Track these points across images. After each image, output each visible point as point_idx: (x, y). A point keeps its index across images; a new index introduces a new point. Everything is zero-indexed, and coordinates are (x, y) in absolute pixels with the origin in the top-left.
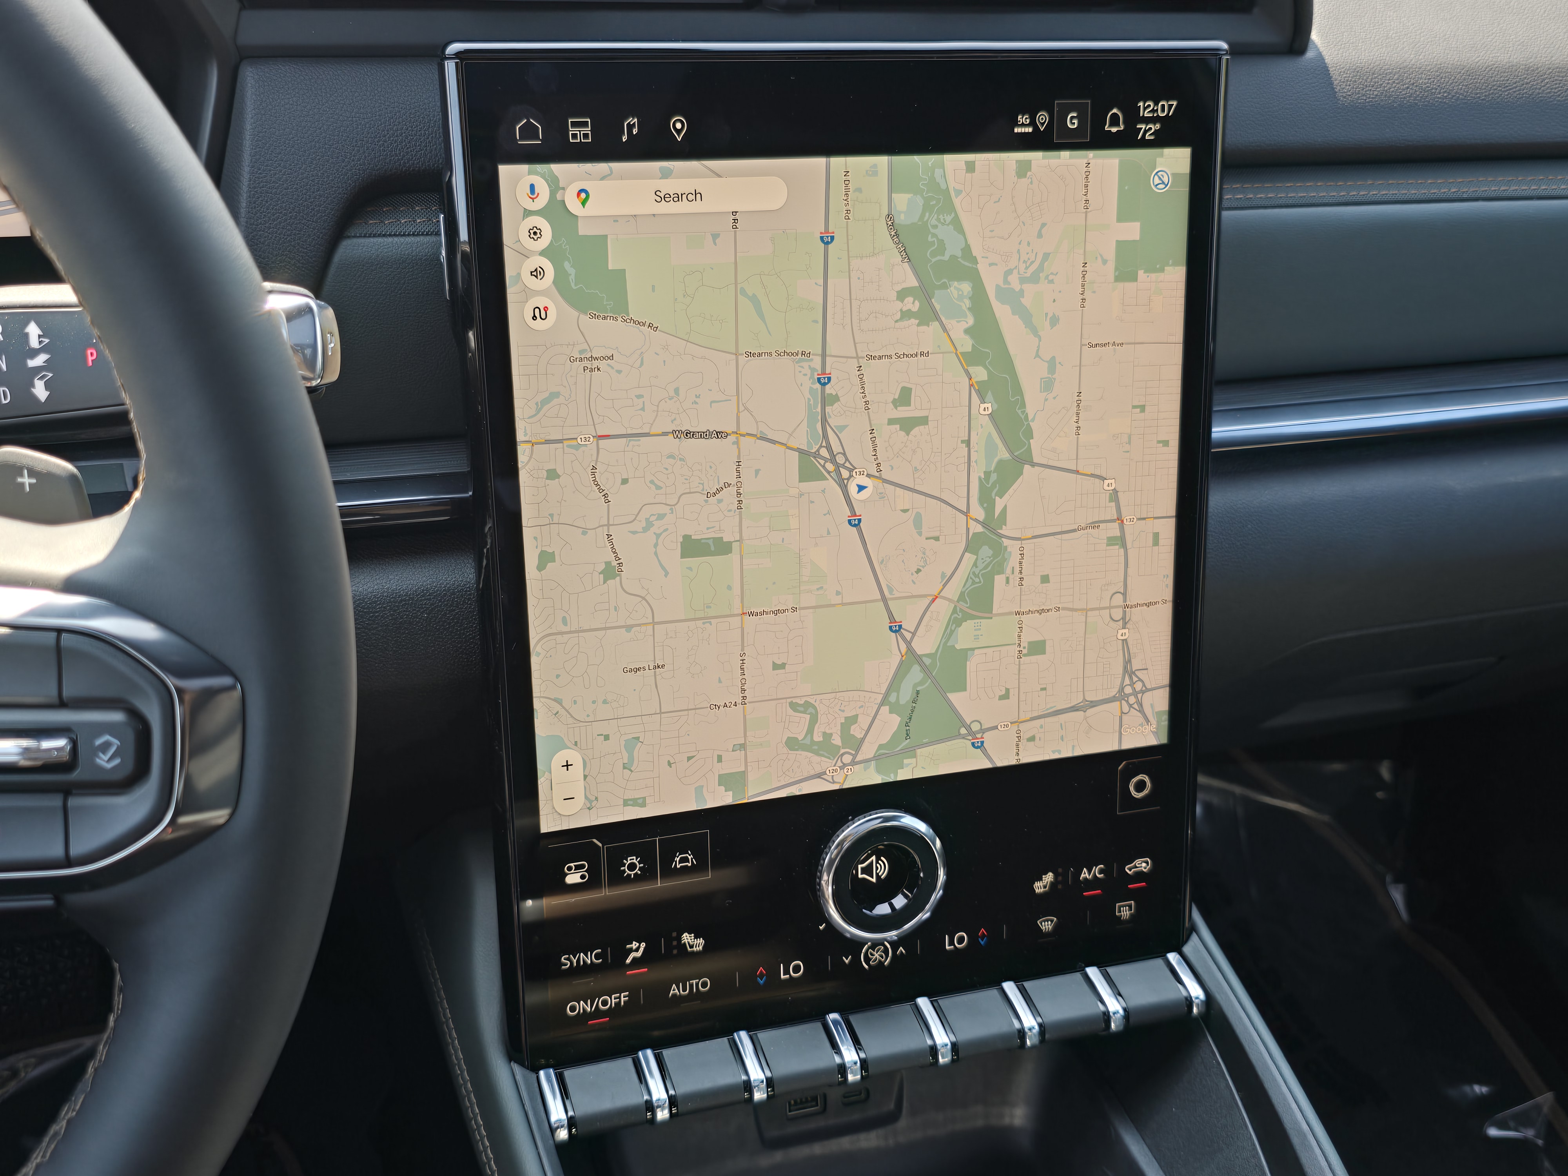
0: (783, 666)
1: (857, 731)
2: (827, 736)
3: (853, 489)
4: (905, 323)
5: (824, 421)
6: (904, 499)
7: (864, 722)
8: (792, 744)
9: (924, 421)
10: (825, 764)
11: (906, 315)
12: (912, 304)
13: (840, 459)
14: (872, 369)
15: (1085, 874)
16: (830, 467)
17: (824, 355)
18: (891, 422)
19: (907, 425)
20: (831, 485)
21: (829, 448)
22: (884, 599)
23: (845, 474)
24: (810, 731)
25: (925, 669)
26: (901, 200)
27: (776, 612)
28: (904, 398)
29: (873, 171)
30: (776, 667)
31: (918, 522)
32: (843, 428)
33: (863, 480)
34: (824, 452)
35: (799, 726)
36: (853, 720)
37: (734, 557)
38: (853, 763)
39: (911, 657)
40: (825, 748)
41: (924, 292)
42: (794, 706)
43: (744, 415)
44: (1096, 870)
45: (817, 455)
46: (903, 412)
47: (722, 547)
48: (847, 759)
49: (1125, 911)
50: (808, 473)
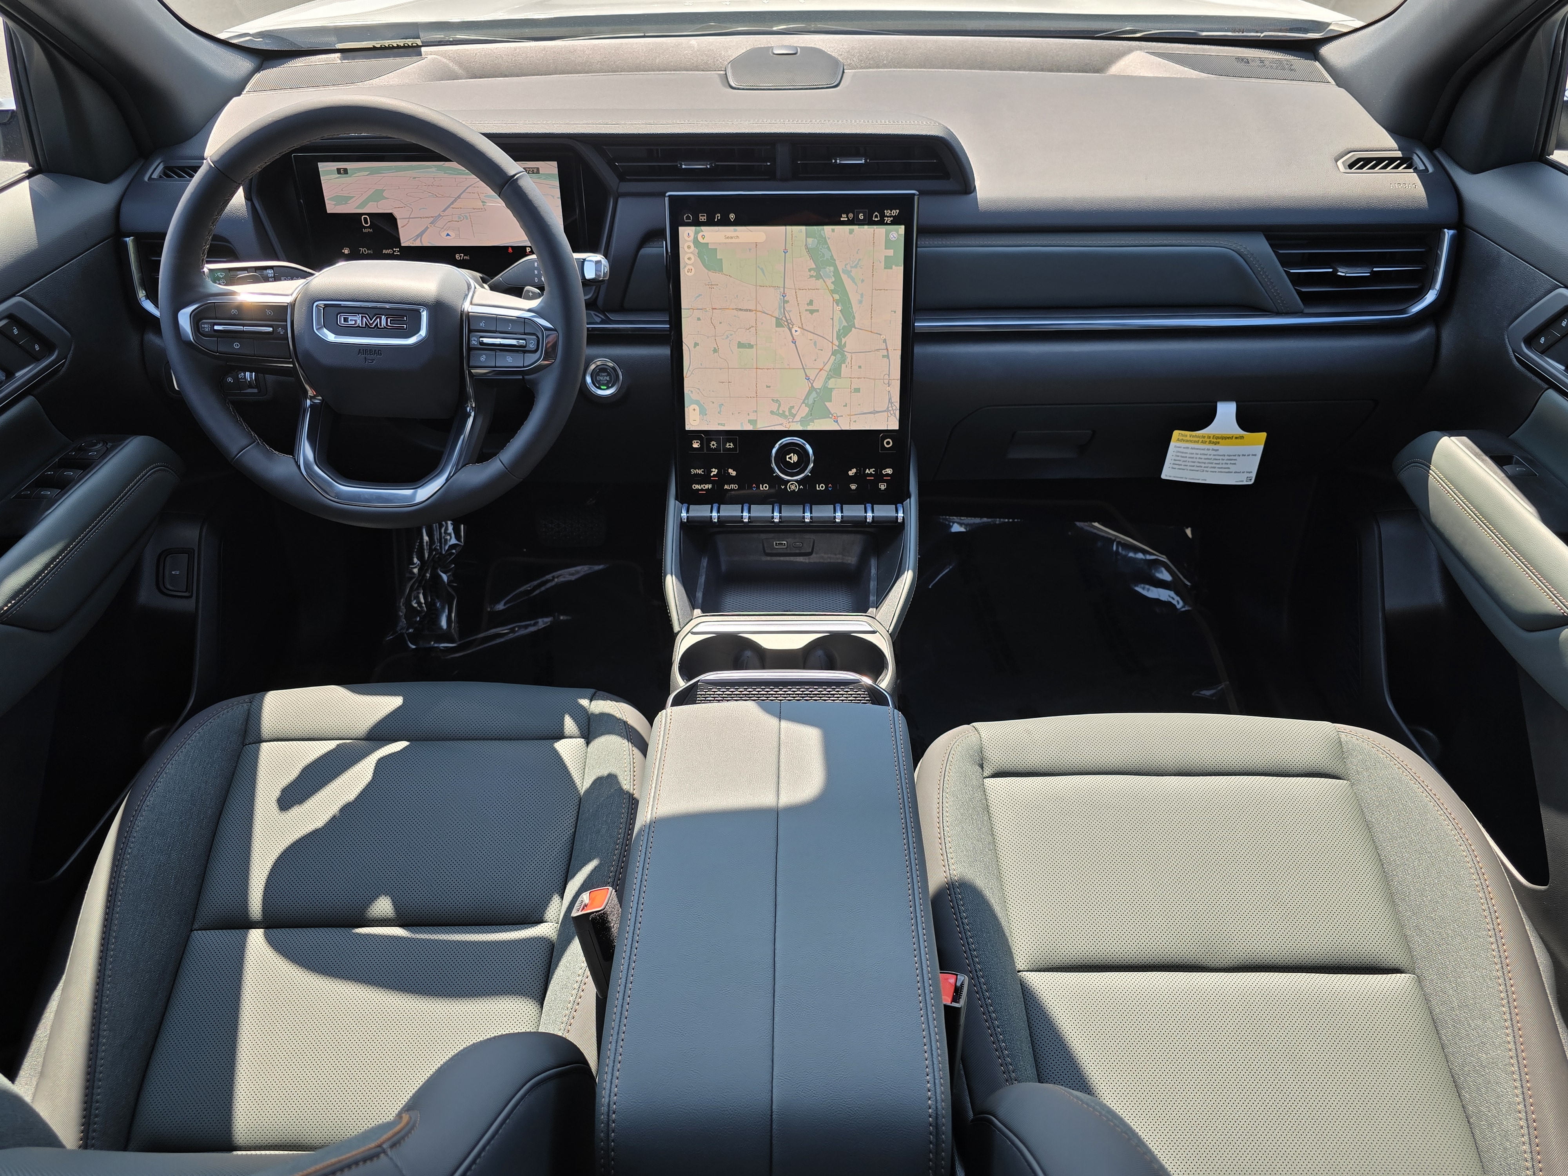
0: (770, 387)
1: (794, 411)
2: (784, 412)
3: (793, 331)
4: (811, 279)
5: (784, 308)
6: (811, 336)
7: (796, 408)
8: (772, 412)
9: (817, 311)
10: (784, 421)
11: (811, 276)
12: (813, 273)
13: (789, 321)
14: (799, 293)
15: (867, 471)
16: (786, 323)
17: (784, 288)
18: (806, 310)
19: (812, 312)
20: (786, 329)
21: (786, 317)
22: (804, 368)
23: (791, 326)
24: (778, 409)
25: (816, 392)
26: (810, 240)
27: (768, 369)
28: (811, 303)
29: (801, 231)
30: (767, 387)
31: (815, 343)
32: (790, 311)
33: (797, 329)
34: (784, 318)
35: (774, 407)
36: (793, 407)
37: (754, 349)
38: (792, 422)
39: (812, 388)
40: (783, 415)
41: (818, 269)
42: (773, 400)
43: (758, 305)
44: (872, 470)
45: (782, 319)
46: (810, 308)
47: (750, 346)
48: (791, 420)
49: (883, 487)
50: (779, 324)
